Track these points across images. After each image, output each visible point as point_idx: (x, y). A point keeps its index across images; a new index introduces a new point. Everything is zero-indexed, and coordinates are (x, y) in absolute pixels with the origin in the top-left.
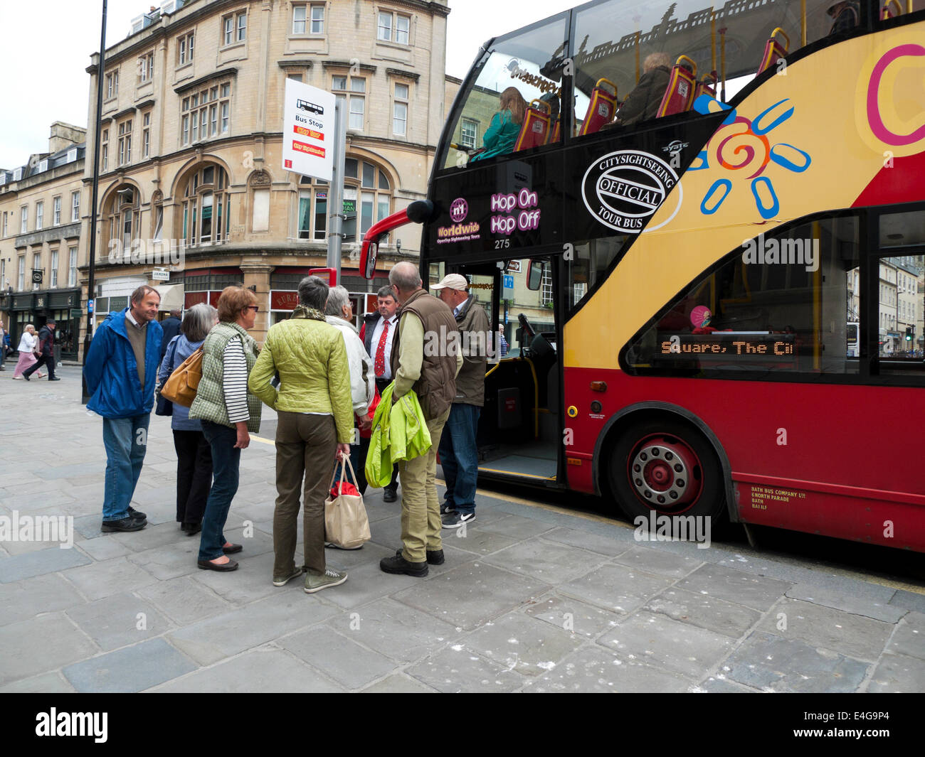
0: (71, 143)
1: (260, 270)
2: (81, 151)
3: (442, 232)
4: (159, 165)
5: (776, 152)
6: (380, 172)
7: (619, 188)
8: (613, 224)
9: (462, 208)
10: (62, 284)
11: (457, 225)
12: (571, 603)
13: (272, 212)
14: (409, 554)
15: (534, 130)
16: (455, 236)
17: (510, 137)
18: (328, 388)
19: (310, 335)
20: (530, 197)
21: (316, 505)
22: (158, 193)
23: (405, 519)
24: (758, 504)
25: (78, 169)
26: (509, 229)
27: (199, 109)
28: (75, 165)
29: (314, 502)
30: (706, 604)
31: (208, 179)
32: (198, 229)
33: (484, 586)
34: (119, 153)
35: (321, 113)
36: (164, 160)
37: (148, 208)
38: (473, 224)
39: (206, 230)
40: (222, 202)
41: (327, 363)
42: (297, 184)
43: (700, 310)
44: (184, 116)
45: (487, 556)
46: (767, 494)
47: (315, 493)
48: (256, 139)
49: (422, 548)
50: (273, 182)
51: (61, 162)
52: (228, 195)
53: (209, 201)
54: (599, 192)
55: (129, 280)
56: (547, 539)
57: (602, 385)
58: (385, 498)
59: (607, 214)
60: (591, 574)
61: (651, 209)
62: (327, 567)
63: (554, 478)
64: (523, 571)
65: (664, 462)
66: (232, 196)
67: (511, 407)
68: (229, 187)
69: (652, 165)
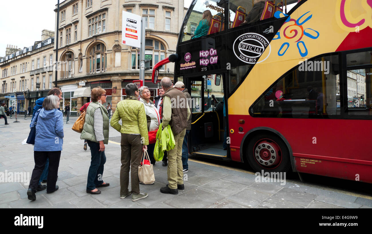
0: (49, 37)
1: (118, 81)
2: (53, 40)
3: (182, 65)
4: (81, 44)
5: (306, 31)
6: (161, 44)
7: (247, 47)
8: (245, 61)
9: (189, 56)
10: (47, 88)
11: (187, 63)
12: (232, 204)
13: (122, 60)
14: (171, 186)
15: (215, 26)
16: (187, 67)
17: (206, 30)
18: (138, 125)
19: (131, 105)
20: (214, 52)
21: (135, 168)
22: (81, 54)
23: (169, 172)
24: (303, 165)
25: (52, 46)
26: (206, 63)
27: (94, 23)
28: (51, 45)
29: (134, 167)
30: (284, 204)
31: (98, 48)
32: (95, 66)
33: (199, 198)
34: (66, 40)
35: (136, 23)
36: (82, 42)
37: (77, 59)
38: (193, 62)
39: (98, 67)
40: (104, 57)
41: (137, 115)
42: (131, 49)
43: (279, 92)
44: (89, 26)
45: (201, 186)
46: (307, 161)
47: (134, 164)
48: (115, 33)
49: (175, 183)
50: (122, 49)
51: (46, 44)
52: (106, 54)
53: (99, 56)
54: (239, 49)
55: (71, 86)
56: (223, 179)
57: (243, 121)
58: (163, 165)
59: (243, 57)
60: (239, 193)
61: (259, 55)
62: (140, 191)
63: (226, 156)
64: (214, 192)
65: (267, 149)
66: (107, 54)
67: (209, 130)
68: (106, 51)
69: (259, 38)
